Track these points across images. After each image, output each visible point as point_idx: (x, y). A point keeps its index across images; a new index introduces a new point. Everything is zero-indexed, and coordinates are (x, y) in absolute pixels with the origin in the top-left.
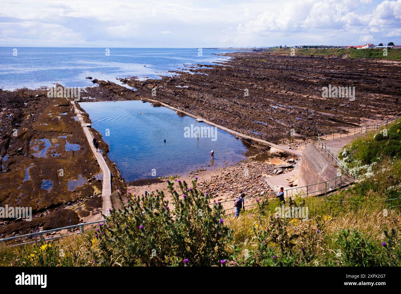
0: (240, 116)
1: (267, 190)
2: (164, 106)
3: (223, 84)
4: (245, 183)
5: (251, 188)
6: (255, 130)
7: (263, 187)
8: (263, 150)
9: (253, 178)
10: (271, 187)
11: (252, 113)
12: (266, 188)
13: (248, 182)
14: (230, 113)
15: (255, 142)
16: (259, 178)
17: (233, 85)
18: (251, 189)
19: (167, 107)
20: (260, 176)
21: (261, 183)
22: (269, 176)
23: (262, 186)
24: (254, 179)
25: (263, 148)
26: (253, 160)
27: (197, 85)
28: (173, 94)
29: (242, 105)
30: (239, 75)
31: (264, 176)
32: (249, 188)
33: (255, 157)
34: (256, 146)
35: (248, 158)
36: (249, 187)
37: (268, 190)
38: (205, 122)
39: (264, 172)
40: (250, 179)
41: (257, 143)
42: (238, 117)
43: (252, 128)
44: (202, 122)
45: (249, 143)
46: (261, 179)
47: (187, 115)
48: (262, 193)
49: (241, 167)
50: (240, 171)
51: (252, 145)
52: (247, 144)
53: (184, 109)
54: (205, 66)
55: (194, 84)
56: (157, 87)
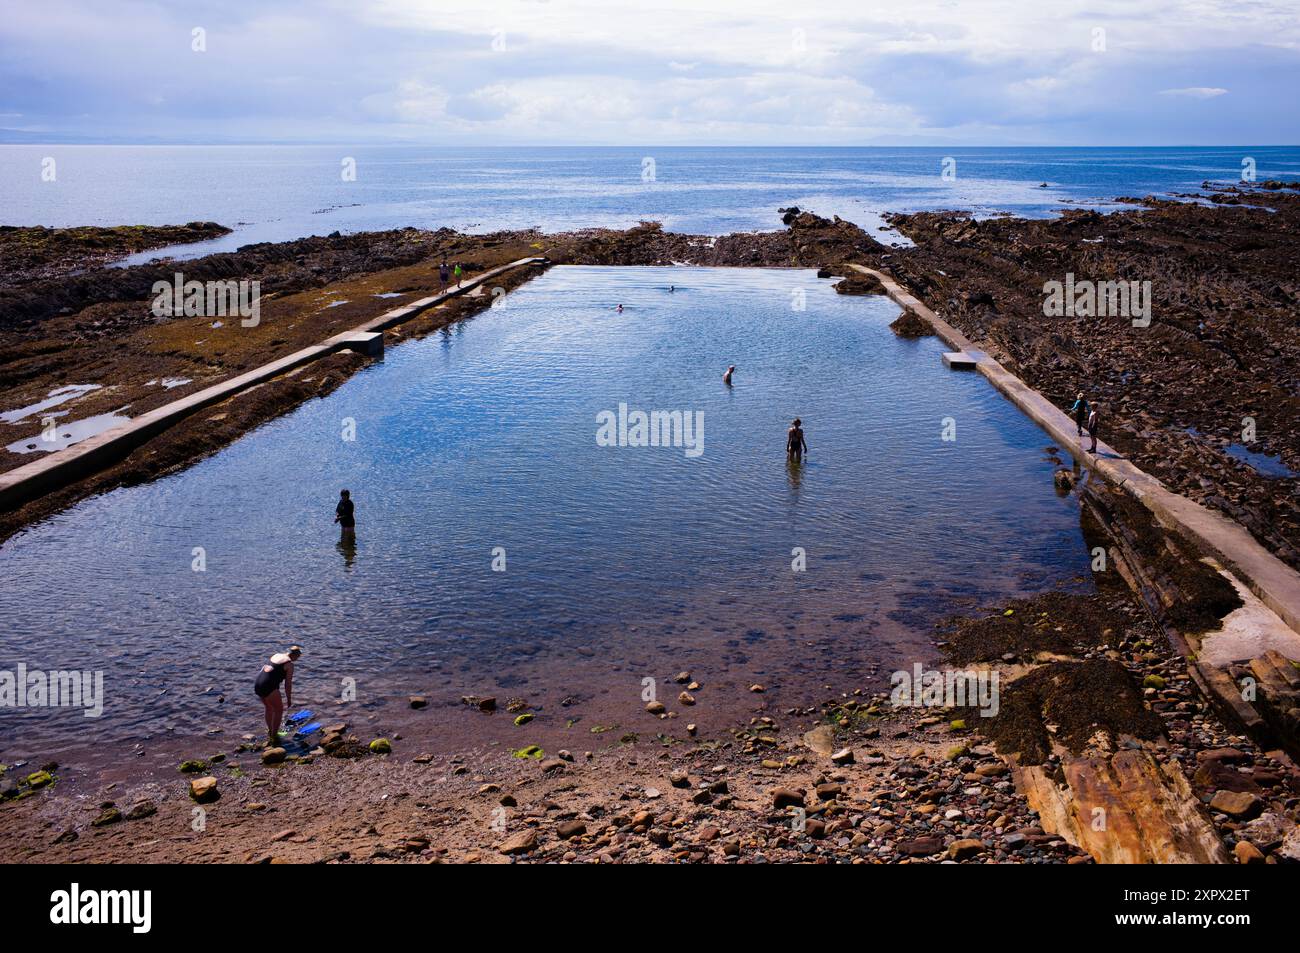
2: (883, 292)
34: (1124, 570)
38: (981, 372)
42: (1231, 365)
44: (969, 367)
47: (933, 334)
55: (1168, 233)
56: (974, 234)
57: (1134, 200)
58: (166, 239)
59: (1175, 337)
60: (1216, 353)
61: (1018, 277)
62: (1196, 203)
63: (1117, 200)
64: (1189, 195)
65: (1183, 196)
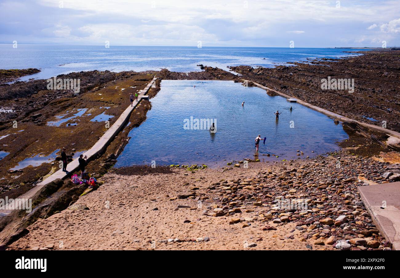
0: (352, 100)
1: (354, 212)
2: (256, 86)
3: (344, 72)
4: (315, 191)
5: (321, 203)
6: (370, 115)
7: (348, 203)
8: (374, 140)
9: (336, 183)
10: (367, 207)
11: (372, 98)
12: (355, 207)
13: (321, 189)
14: (340, 95)
15: (362, 128)
16: (349, 184)
17: (357, 73)
18: (319, 206)
19: (259, 87)
20: (351, 181)
21: (346, 195)
22: (371, 183)
23: (347, 201)
24: (336, 185)
25: (376, 137)
26: (350, 154)
27: (312, 72)
28: (277, 78)
29: (360, 89)
30: (367, 65)
31: (360, 181)
32: (316, 204)
33: (356, 148)
34: (362, 134)
35: (343, 149)
36: (318, 200)
37: (358, 214)
38: (298, 103)
39: (363, 174)
40: (329, 184)
41: (366, 129)
42: (350, 101)
43: (366, 112)
44: (295, 102)
45: (353, 129)
46: (352, 186)
47: (279, 95)
48: (341, 218)
49: (324, 162)
50: (318, 168)
51: (356, 132)
52: (351, 131)
53: (280, 89)
54: (331, 59)
55: (309, 71)
56: (263, 72)
57: (292, 63)
58: (25, 73)
59: (333, 96)
60: (345, 99)
61: (280, 83)
62: (308, 64)
63: (287, 63)
64: (305, 62)
65: (304, 62)
